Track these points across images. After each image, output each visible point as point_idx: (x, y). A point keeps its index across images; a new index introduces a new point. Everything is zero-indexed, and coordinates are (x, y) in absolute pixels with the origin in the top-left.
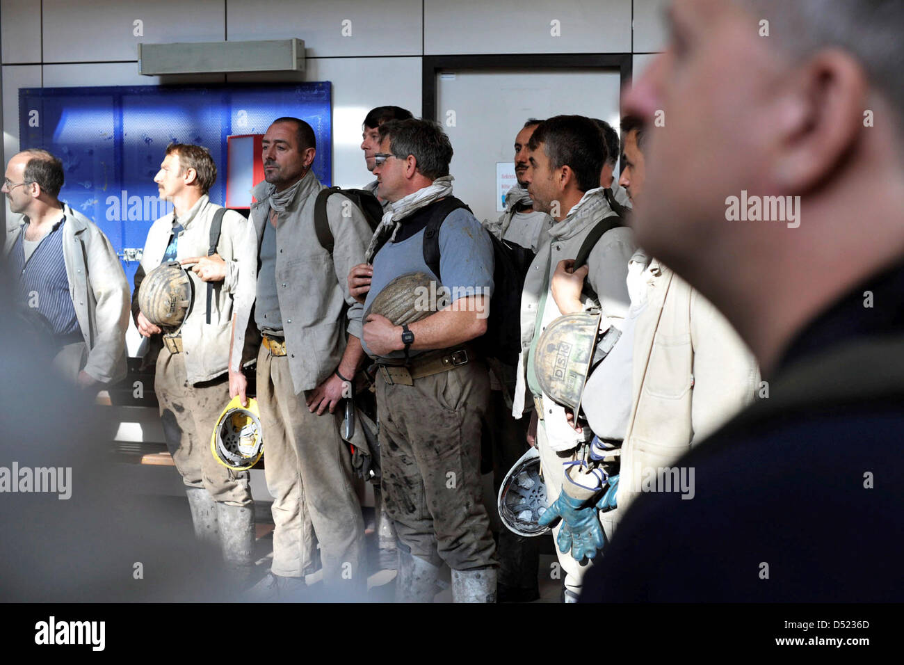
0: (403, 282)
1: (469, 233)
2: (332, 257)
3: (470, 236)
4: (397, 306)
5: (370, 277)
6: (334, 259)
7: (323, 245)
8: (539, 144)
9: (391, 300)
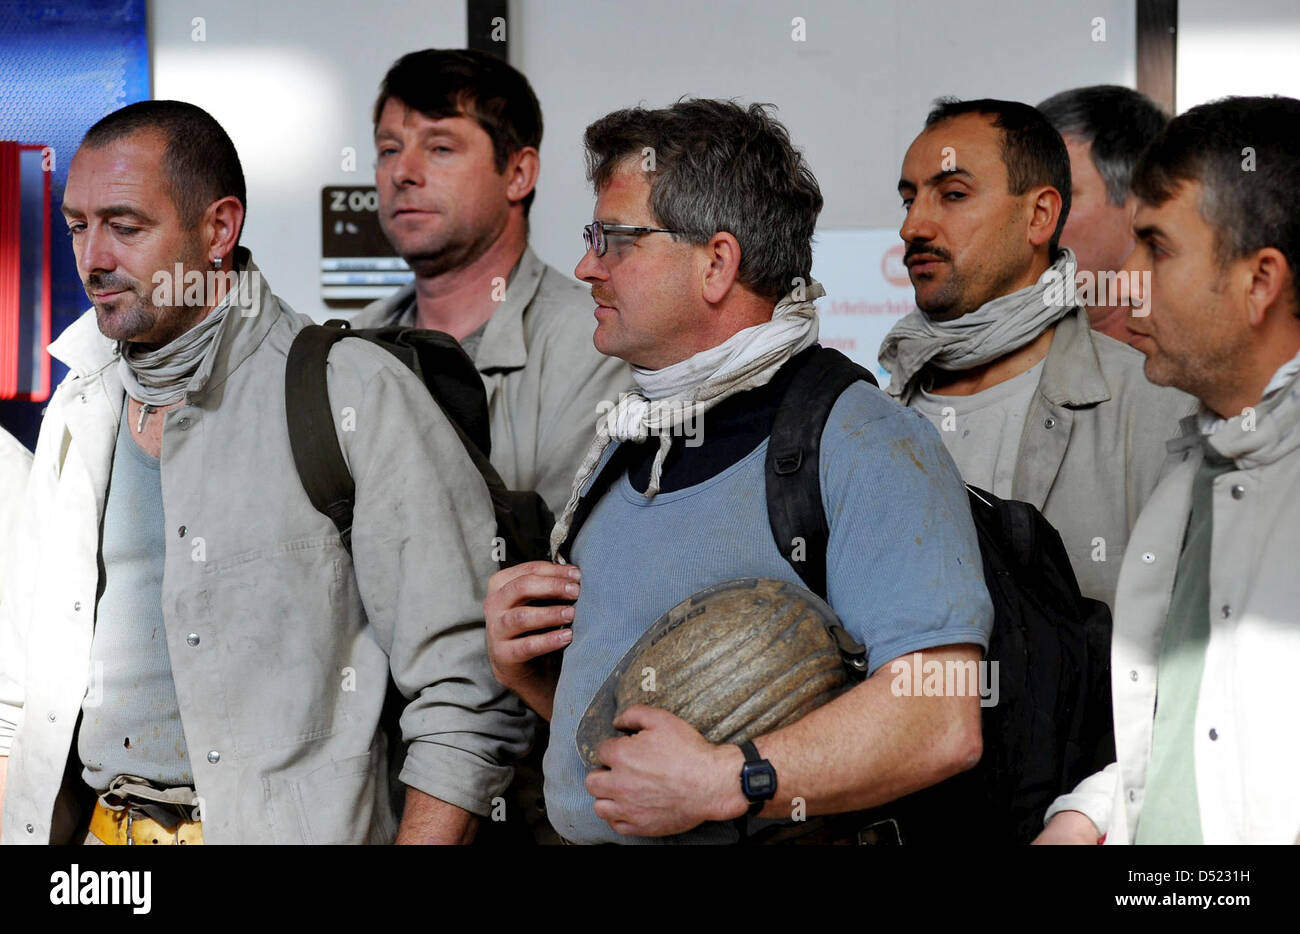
0: (728, 608)
1: (912, 456)
2: (347, 543)
3: (918, 464)
4: (717, 681)
5: (570, 602)
6: (354, 546)
7: (320, 504)
8: (1180, 187)
9: (695, 665)
